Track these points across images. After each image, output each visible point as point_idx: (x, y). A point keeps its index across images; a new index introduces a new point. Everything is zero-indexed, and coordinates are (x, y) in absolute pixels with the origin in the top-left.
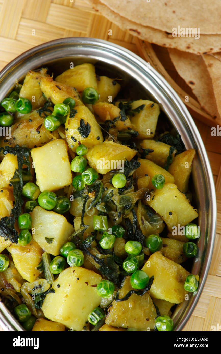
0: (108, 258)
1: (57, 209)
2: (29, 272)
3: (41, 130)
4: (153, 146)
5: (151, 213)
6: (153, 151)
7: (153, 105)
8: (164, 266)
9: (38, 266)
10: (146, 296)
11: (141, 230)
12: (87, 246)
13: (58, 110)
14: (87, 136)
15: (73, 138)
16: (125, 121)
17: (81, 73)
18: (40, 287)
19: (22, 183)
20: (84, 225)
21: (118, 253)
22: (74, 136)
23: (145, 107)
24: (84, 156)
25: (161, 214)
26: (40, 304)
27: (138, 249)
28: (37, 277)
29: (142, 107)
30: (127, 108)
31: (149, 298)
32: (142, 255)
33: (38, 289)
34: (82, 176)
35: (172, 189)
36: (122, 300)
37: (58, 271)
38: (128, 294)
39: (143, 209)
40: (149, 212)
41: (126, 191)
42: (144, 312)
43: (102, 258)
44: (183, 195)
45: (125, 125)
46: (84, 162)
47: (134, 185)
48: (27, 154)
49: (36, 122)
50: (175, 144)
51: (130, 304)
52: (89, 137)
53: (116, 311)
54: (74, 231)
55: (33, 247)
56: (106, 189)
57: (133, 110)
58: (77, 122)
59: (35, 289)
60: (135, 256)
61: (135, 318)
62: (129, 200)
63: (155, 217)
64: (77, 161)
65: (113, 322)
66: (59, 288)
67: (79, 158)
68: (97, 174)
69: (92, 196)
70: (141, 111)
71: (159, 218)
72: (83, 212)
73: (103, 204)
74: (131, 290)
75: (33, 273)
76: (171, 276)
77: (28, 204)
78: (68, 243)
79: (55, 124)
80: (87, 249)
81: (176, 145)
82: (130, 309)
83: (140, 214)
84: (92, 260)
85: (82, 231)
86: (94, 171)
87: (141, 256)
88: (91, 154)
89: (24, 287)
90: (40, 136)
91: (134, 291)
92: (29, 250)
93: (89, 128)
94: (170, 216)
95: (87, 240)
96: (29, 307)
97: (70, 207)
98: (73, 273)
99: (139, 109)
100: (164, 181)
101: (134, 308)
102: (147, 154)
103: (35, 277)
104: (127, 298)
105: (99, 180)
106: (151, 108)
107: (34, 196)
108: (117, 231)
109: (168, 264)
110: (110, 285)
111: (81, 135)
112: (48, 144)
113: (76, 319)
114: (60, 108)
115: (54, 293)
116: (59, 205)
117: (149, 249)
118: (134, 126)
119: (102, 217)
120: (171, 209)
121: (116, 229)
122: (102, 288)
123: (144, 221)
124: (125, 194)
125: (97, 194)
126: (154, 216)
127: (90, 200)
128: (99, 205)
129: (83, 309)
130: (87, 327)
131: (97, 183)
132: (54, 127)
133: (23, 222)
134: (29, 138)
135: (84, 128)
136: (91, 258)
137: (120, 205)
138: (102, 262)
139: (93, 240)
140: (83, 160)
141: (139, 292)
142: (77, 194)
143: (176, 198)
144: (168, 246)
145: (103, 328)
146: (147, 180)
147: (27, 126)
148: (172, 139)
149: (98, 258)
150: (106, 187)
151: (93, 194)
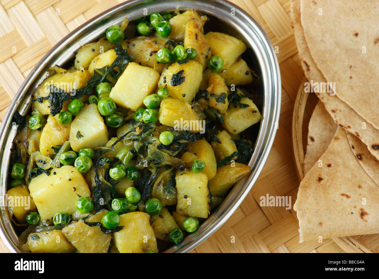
0: (107, 185)
1: (108, 119)
2: (46, 145)
3: (154, 55)
4: (224, 139)
5: (171, 184)
6: (220, 142)
7: (255, 112)
8: (139, 227)
9: (54, 146)
10: (107, 237)
11: (152, 189)
12: (100, 163)
13: (177, 51)
14: (175, 85)
15: (165, 78)
16: (219, 103)
17: (227, 43)
18: (45, 163)
19: (103, 78)
20: (113, 147)
21: (119, 189)
22: (167, 77)
23: (248, 108)
24: (161, 99)
25: (179, 191)
26: (34, 175)
27: (133, 199)
28: (49, 154)
29: (246, 106)
30: (237, 98)
31: (108, 240)
32: (135, 207)
33: (42, 163)
34: (145, 111)
35: (203, 180)
36: (86, 223)
37: (64, 162)
38: (95, 223)
39: (168, 175)
40: (171, 181)
41: (165, 150)
42: (96, 247)
43: (102, 181)
44: (207, 192)
45: (216, 105)
46: (156, 102)
47: (178, 153)
48: (126, 62)
49: (157, 47)
50: (243, 153)
51: (90, 231)
52: (175, 88)
53: (76, 227)
54: (104, 146)
55: (65, 130)
56: (151, 135)
57: (239, 103)
58: (178, 70)
59: (39, 162)
60: (128, 202)
61: (85, 245)
62: (161, 158)
63: (171, 189)
64: (152, 97)
65: (67, 233)
66: (54, 175)
67: (156, 97)
68: (156, 120)
69: (138, 131)
70: (243, 108)
71: (175, 193)
72: (122, 138)
73: (141, 144)
74: (100, 222)
75: (48, 148)
76: (139, 239)
77: (92, 97)
78: (90, 149)
79: (164, 58)
80: (98, 165)
81: (244, 155)
82: (88, 235)
83: (162, 177)
84: (93, 176)
85: (108, 150)
86: (157, 115)
87: (133, 206)
88: (166, 101)
89: (35, 153)
90: (150, 59)
91: (101, 224)
92: (60, 130)
93: (181, 81)
94: (184, 198)
95: (104, 159)
96: (26, 171)
97: (118, 126)
98: (70, 172)
99: (242, 106)
100: (202, 169)
101: (91, 237)
102: (214, 141)
103: (47, 153)
104: (91, 225)
105: (155, 125)
106: (252, 112)
107: (102, 96)
108: (130, 172)
109: (144, 229)
110: (89, 204)
111: (171, 81)
112: (145, 68)
113: (46, 209)
114: (179, 50)
115: (48, 176)
116: (111, 118)
117: (145, 207)
118: (226, 113)
119: (129, 152)
120: (189, 194)
121: (132, 170)
122: (81, 202)
123: (161, 184)
124: (163, 152)
125: (142, 134)
126: (171, 187)
127: (134, 132)
128: (137, 143)
129: (57, 206)
130: (50, 221)
131: (152, 126)
132: (162, 60)
133: (74, 106)
134: (142, 54)
135: (178, 77)
136: (95, 174)
137: (151, 156)
138: (99, 184)
139: (108, 162)
140: (156, 100)
141: (103, 229)
142: (133, 121)
143: (198, 189)
144: (163, 219)
145: (57, 231)
146: (192, 158)
147: (149, 44)
148: (246, 148)
149: (98, 178)
150: (154, 134)
151: (140, 131)
